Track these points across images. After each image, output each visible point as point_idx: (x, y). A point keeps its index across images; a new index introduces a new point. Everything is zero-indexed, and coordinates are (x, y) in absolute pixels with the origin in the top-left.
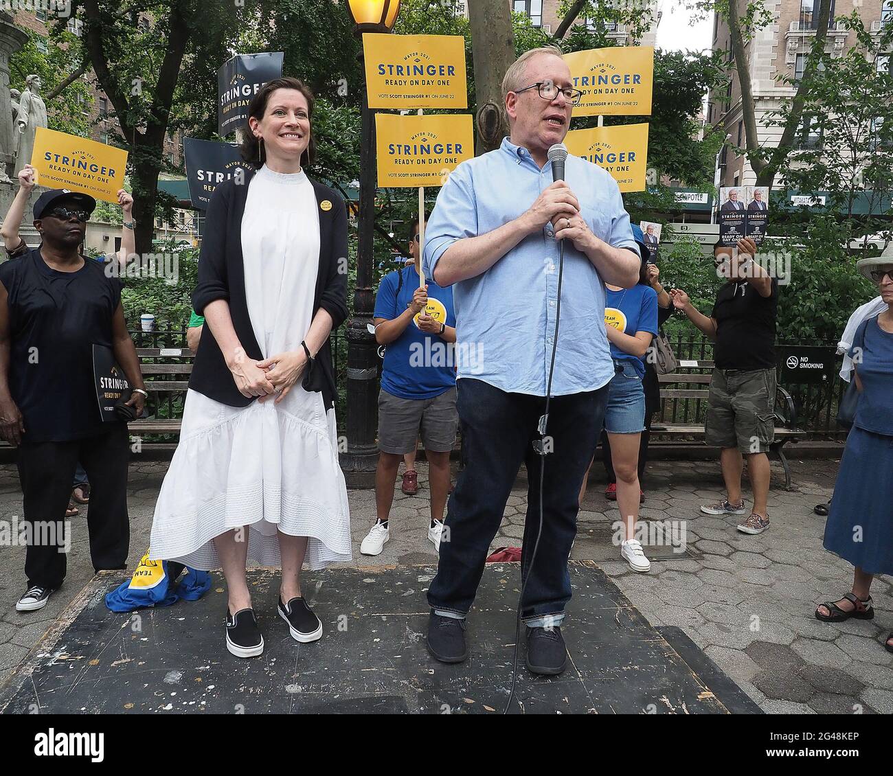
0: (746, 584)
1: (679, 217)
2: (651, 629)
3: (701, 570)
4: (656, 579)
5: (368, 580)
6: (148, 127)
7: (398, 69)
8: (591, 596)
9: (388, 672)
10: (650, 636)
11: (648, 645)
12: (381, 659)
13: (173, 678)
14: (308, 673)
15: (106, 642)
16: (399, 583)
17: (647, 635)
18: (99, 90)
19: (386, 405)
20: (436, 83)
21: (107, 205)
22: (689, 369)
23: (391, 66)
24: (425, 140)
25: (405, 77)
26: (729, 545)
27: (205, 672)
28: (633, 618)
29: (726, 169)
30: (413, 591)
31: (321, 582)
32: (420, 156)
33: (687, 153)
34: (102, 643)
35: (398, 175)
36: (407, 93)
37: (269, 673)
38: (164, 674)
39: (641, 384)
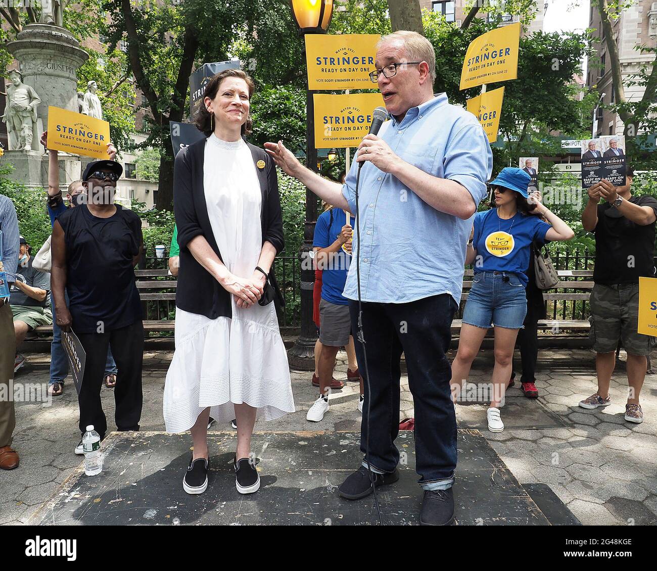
0: (608, 450)
1: (565, 159)
2: (519, 487)
3: (572, 437)
4: (534, 444)
5: (302, 443)
6: (171, 113)
7: (331, 60)
8: (473, 458)
9: (307, 516)
10: (518, 493)
11: (515, 500)
12: (304, 505)
13: (150, 515)
14: (247, 514)
15: (108, 485)
16: (325, 445)
17: (515, 492)
18: (138, 89)
19: (324, 310)
20: (359, 70)
21: (148, 168)
22: (567, 278)
23: (325, 59)
24: (350, 113)
25: (336, 66)
26: (596, 417)
27: (173, 511)
28: (505, 477)
29: (602, 121)
30: (335, 452)
31: (268, 443)
32: (346, 125)
33: (564, 110)
34: (105, 487)
35: (330, 139)
36: (338, 78)
37: (220, 513)
38: (144, 511)
39: (525, 291)
